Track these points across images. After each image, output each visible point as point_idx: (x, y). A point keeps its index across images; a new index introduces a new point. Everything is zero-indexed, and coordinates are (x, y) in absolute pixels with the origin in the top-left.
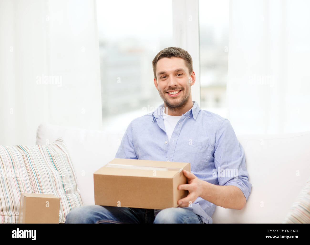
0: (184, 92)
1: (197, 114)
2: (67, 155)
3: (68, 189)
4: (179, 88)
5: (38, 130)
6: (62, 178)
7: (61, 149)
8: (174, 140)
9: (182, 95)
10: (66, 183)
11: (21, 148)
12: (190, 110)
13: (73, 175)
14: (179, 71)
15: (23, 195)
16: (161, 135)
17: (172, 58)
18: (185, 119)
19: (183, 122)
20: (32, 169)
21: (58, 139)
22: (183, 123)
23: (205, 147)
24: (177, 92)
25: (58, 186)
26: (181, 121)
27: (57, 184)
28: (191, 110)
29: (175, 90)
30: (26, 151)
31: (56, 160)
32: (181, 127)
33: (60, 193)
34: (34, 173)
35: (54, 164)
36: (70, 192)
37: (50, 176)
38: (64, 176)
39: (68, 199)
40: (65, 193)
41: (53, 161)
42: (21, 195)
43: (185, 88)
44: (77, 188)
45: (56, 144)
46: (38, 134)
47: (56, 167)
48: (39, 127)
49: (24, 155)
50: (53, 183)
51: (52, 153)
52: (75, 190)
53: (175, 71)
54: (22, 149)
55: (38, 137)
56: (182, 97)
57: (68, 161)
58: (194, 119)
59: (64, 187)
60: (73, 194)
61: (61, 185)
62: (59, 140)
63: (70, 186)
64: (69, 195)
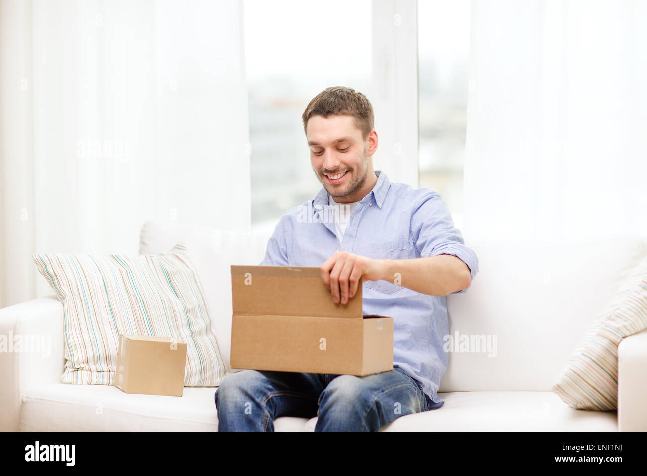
0: (352, 174)
1: (385, 195)
2: (193, 273)
3: (195, 328)
4: (344, 170)
5: (143, 231)
6: (187, 311)
7: (182, 261)
8: (347, 248)
9: (350, 179)
10: (192, 319)
11: (118, 259)
12: (371, 192)
13: (205, 304)
14: (341, 141)
15: (125, 337)
16: (328, 239)
17: (329, 117)
18: (363, 209)
19: (361, 213)
20: (136, 294)
21: (177, 245)
22: (360, 216)
23: (398, 248)
24: (339, 176)
25: (180, 323)
26: (357, 213)
27: (179, 319)
28: (373, 192)
29: (337, 173)
30: (126, 265)
31: (175, 281)
32: (358, 223)
33: (183, 335)
34: (139, 301)
35: (172, 286)
36: (200, 333)
37: (167, 306)
38: (190, 306)
39: (196, 345)
40: (192, 335)
41: (170, 281)
42: (121, 338)
43: (355, 168)
44: (212, 328)
45: (175, 253)
46: (142, 237)
47: (175, 292)
48: (145, 225)
49: (123, 270)
50: (172, 317)
51: (169, 269)
52: (208, 329)
53: (334, 143)
54: (119, 261)
55: (143, 243)
56: (350, 182)
57: (196, 282)
58: (378, 206)
59: (189, 325)
60: (205, 337)
61: (185, 322)
62: (178, 248)
63: (199, 324)
64: (198, 338)
